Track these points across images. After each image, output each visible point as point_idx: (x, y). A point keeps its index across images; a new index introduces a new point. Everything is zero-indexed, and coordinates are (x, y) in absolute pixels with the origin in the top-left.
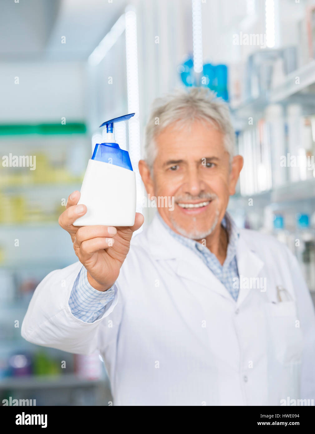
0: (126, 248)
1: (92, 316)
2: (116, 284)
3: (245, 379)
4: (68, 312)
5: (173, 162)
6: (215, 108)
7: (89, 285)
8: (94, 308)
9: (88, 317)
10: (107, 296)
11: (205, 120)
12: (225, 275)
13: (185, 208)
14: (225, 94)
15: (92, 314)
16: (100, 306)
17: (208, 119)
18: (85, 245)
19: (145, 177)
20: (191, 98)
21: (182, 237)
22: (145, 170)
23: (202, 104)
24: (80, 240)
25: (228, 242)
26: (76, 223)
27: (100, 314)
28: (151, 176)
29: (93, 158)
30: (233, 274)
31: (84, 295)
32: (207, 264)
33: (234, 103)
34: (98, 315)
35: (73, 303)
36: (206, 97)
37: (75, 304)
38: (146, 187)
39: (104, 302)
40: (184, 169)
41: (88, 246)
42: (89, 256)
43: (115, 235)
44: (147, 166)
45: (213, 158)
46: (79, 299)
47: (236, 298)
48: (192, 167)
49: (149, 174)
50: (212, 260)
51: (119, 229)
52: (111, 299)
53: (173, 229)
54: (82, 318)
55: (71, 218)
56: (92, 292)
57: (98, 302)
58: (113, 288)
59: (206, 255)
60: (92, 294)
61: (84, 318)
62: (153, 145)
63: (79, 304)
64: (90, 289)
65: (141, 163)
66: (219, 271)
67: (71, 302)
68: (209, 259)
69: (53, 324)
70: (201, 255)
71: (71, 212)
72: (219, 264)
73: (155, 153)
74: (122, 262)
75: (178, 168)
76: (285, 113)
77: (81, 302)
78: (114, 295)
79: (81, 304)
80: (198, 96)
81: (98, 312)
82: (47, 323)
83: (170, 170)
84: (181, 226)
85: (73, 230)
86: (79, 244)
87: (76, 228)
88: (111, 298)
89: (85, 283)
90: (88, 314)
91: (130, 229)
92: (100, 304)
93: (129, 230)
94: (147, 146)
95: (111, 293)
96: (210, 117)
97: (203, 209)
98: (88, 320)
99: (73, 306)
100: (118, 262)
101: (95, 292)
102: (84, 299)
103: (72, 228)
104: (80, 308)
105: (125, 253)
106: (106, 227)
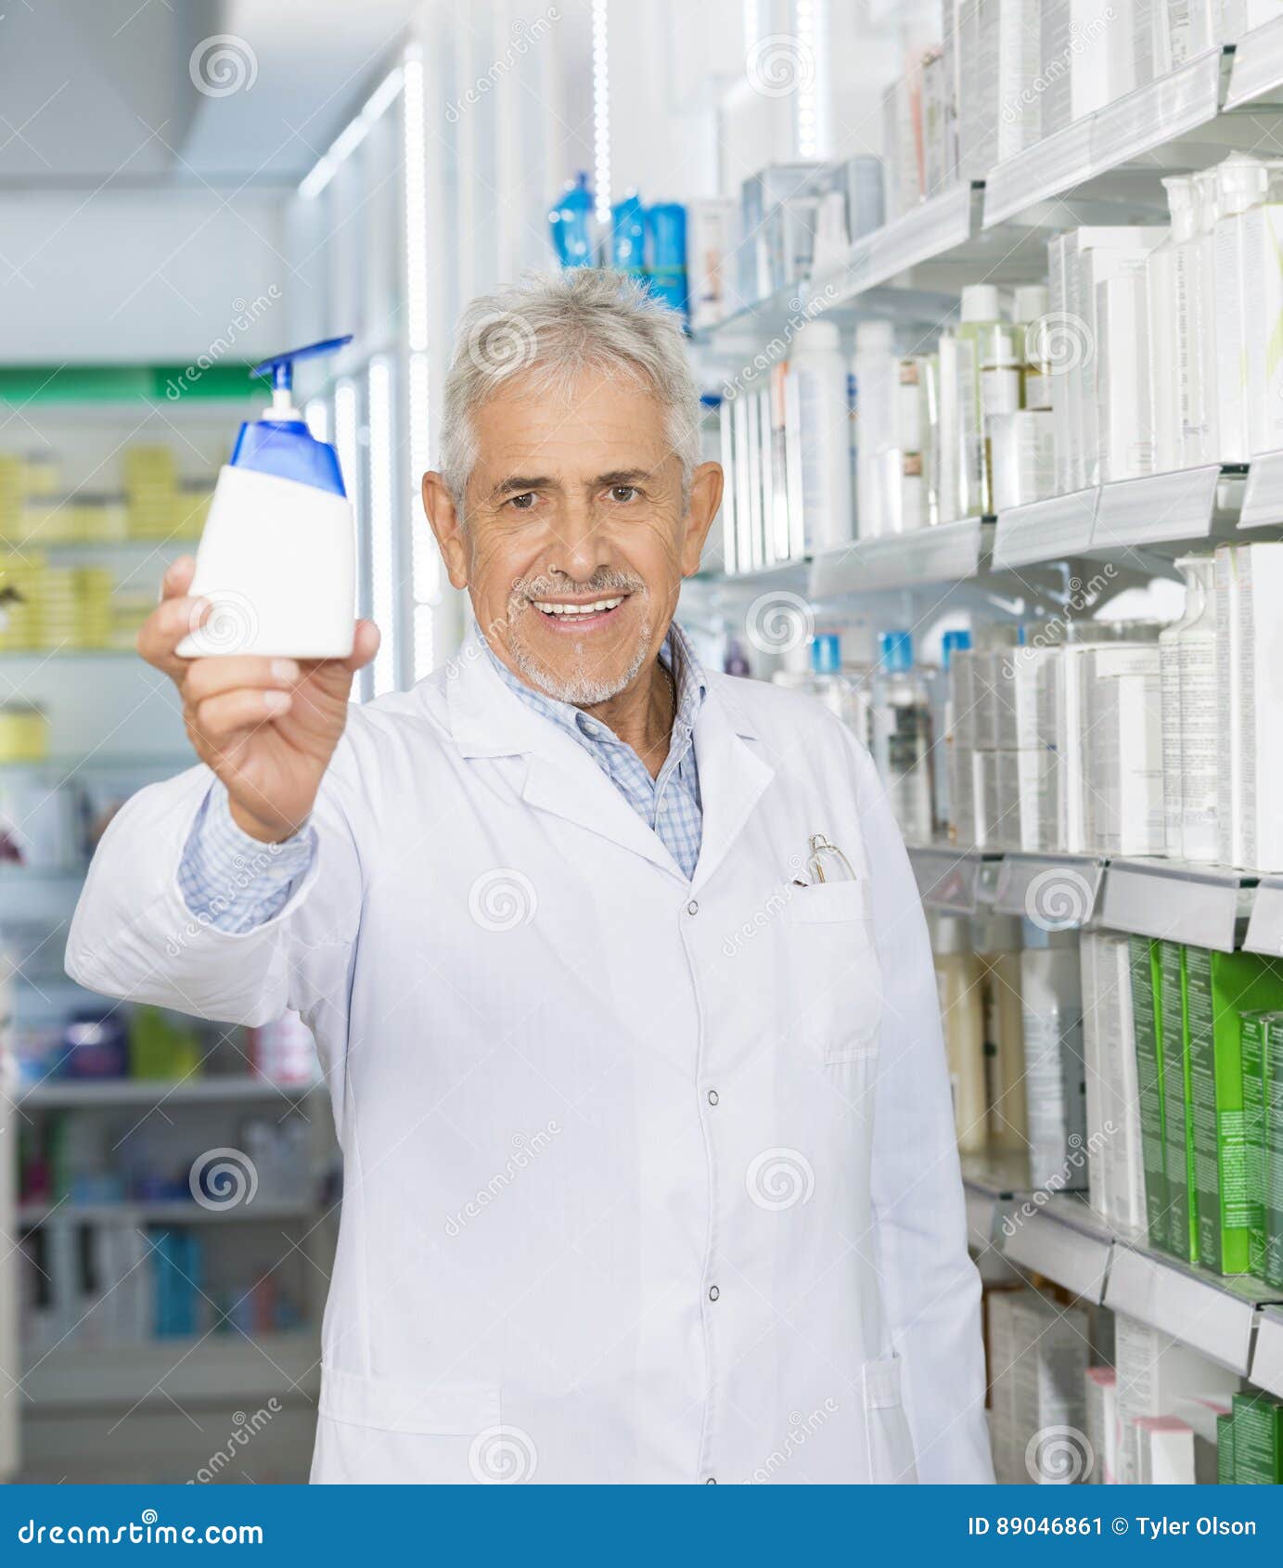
0: (335, 720)
1: (248, 915)
2: (312, 822)
3: (713, 1097)
4: (176, 902)
5: (519, 483)
6: (643, 330)
7: (232, 824)
8: (251, 893)
9: (237, 918)
10: (288, 858)
11: (613, 366)
12: (662, 806)
13: (552, 613)
14: (680, 293)
15: (246, 910)
16: (269, 885)
17: (622, 363)
18: (209, 711)
19: (443, 522)
20: (576, 299)
21: (540, 695)
22: (443, 502)
23: (608, 319)
24: (195, 697)
25: (674, 712)
26: (185, 649)
27: (272, 909)
28: (460, 522)
29: (234, 461)
30: (686, 800)
31: (222, 855)
32: (612, 773)
33: (704, 316)
34: (267, 911)
35: (194, 877)
36: (619, 299)
37: (199, 879)
38: (445, 549)
39: (281, 877)
40: (553, 504)
41: (216, 714)
42: (223, 743)
43: (296, 684)
44: (449, 492)
45: (636, 474)
46: (209, 868)
47: (690, 872)
48: (576, 500)
49: (454, 512)
50: (627, 761)
51: (306, 665)
52: (301, 869)
53: (517, 672)
54: (221, 919)
55: (169, 635)
56: (241, 847)
57: (264, 875)
58: (304, 834)
59: (608, 747)
60: (243, 853)
61: (227, 921)
62: (464, 432)
63: (208, 879)
64: (237, 837)
65: (429, 481)
66: (645, 792)
67: (187, 874)
68: (617, 759)
69: (140, 936)
70: (594, 746)
71: (169, 616)
72: (644, 774)
73: (470, 456)
74: (325, 762)
75: (535, 498)
76: (848, 348)
77: (214, 873)
78: (308, 854)
79: (215, 880)
80: (596, 295)
81: (267, 904)
82: (125, 936)
83: (512, 503)
84: (542, 667)
85: (178, 669)
86: (193, 706)
87: (184, 664)
88: (301, 865)
89: (223, 822)
90: (237, 910)
91: (344, 665)
92: (267, 879)
93: (339, 667)
94: (448, 435)
95: (297, 849)
96: (627, 356)
97: (606, 617)
98: (237, 926)
99: (192, 885)
100: (314, 763)
101: (250, 846)
102: (220, 867)
103: (174, 663)
104: (210, 892)
105: (333, 733)
106: (267, 661)
